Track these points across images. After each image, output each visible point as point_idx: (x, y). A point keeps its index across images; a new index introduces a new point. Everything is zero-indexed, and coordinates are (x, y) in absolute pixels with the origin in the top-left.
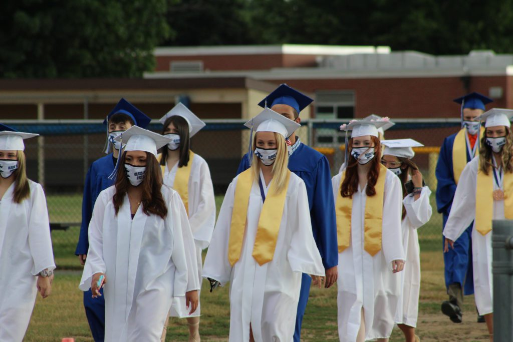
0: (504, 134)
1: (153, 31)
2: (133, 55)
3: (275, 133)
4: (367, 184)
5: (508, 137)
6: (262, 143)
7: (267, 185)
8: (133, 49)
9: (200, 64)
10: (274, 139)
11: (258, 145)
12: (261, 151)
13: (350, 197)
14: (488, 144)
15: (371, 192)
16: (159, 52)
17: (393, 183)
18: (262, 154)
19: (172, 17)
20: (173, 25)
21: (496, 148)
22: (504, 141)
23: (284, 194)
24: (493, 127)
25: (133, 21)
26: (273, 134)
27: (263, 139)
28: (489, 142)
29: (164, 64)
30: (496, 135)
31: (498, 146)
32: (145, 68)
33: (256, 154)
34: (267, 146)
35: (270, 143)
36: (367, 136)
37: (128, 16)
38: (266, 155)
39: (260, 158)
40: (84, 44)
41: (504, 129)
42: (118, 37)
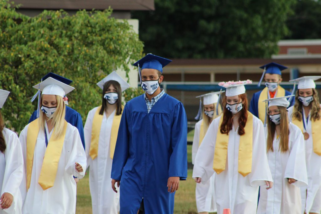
0: (311, 94)
1: (278, 31)
2: (266, 45)
3: (56, 95)
4: (238, 127)
5: (314, 96)
6: (47, 103)
7: (49, 132)
8: (266, 42)
9: (305, 50)
10: (55, 100)
11: (43, 104)
12: (45, 108)
13: (227, 133)
14: (300, 100)
15: (241, 132)
16: (282, 43)
17: (259, 125)
18: (46, 111)
19: (290, 23)
20: (290, 28)
21: (306, 103)
22: (312, 99)
23: (63, 139)
24: (304, 89)
25: (267, 25)
26: (54, 96)
27: (47, 100)
28: (300, 99)
29: (284, 50)
30: (306, 95)
31: (307, 103)
32: (272, 52)
33: (42, 110)
34: (50, 105)
35: (52, 103)
36: (236, 96)
37: (264, 23)
38: (49, 111)
39: (45, 114)
40: (239, 39)
41: (311, 91)
42: (258, 35)
